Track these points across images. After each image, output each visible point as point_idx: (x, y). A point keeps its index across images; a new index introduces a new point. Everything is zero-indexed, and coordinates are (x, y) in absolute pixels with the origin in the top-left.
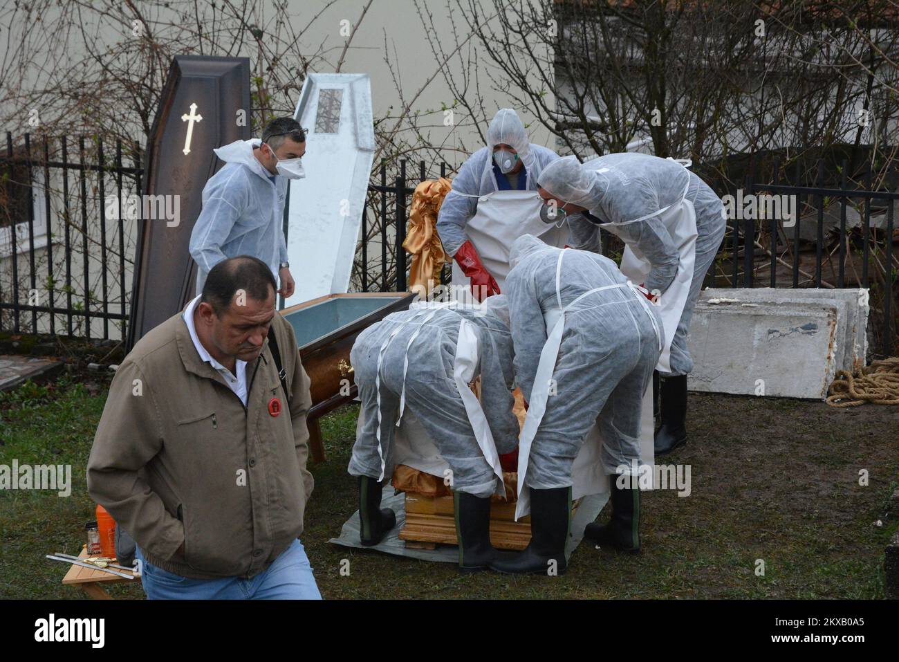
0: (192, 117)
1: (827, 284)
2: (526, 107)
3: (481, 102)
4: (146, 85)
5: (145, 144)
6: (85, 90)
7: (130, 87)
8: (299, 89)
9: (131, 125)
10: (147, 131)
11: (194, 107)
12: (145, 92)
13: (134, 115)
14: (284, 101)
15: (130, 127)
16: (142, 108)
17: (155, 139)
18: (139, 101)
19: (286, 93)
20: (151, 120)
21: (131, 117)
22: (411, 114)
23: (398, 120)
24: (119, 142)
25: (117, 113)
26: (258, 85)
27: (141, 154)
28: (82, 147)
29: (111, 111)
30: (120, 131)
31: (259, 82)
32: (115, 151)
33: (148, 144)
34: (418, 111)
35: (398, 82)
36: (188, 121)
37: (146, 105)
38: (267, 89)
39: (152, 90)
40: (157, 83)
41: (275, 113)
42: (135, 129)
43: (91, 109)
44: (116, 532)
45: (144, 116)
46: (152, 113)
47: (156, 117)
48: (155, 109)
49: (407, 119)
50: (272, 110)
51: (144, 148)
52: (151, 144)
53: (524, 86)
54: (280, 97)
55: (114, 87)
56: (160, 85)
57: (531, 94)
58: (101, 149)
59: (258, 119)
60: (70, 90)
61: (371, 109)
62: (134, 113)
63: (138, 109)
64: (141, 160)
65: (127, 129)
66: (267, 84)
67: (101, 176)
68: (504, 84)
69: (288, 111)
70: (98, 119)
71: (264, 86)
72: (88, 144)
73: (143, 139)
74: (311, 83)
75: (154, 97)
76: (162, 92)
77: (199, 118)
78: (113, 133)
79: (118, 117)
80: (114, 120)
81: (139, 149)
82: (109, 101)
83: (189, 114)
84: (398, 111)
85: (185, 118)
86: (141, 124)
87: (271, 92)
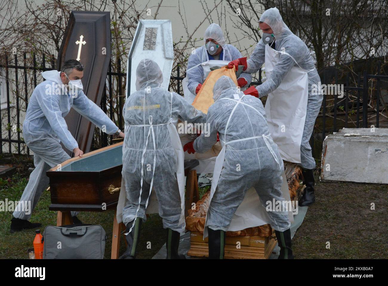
0: (81, 42)
2: (250, 36)
3: (227, 34)
4: (57, 26)
5: (57, 55)
6: (27, 29)
7: (49, 27)
8: (135, 28)
9: (50, 46)
10: (58, 49)
11: (82, 37)
12: (57, 29)
13: (51, 41)
14: (127, 34)
15: (49, 47)
16: (55, 37)
17: (62, 53)
18: (54, 34)
19: (129, 30)
20: (60, 44)
21: (50, 42)
22: (192, 40)
23: (186, 43)
24: (44, 55)
25: (43, 40)
26: (114, 26)
27: (55, 61)
28: (25, 58)
29: (40, 39)
30: (44, 49)
31: (115, 24)
32: (41, 60)
33: (58, 56)
34: (196, 39)
35: (185, 24)
36: (79, 44)
37: (58, 36)
38: (119, 28)
39: (60, 29)
40: (63, 25)
41: (123, 40)
42: (52, 48)
43: (29, 38)
44: (44, 253)
45: (57, 42)
46: (61, 40)
47: (62, 42)
48: (62, 38)
49: (190, 43)
50: (121, 39)
51: (57, 58)
52: (60, 56)
53: (250, 26)
54: (126, 32)
55: (41, 27)
56: (65, 26)
57: (253, 30)
58: (35, 59)
59: (115, 43)
60: (19, 29)
61: (172, 37)
62: (51, 40)
63: (53, 38)
64: (55, 64)
65: (48, 48)
66: (119, 25)
67: (35, 72)
68: (239, 25)
69: (129, 39)
70: (33, 43)
71: (117, 26)
72: (28, 56)
73: (56, 54)
74: (141, 25)
75: (61, 32)
76: (65, 30)
77: (84, 43)
78: (41, 51)
79: (43, 42)
80: (41, 44)
81: (54, 59)
82: (39, 34)
83: (79, 41)
84: (186, 39)
85: (77, 42)
86: (55, 46)
87: (121, 29)
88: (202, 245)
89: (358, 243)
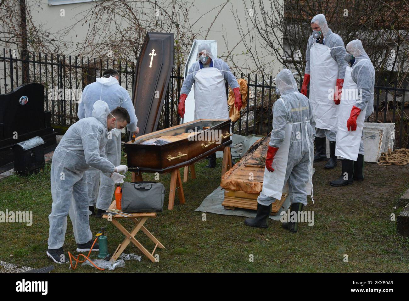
0: (153, 54)
1: (379, 121)
2: (272, 54)
3: (256, 52)
4: (137, 42)
5: (136, 63)
6: (116, 44)
7: (131, 43)
8: (191, 45)
9: (131, 56)
10: (137, 59)
11: (153, 51)
12: (136, 45)
13: (132, 53)
14: (186, 49)
15: (131, 57)
16: (135, 50)
17: (139, 62)
18: (134, 48)
19: (187, 47)
20: (138, 55)
21: (131, 53)
22: (231, 55)
23: (226, 57)
24: (127, 62)
25: (127, 52)
26: (177, 43)
27: (134, 67)
28: (114, 64)
29: (124, 51)
30: (127, 58)
31: (177, 42)
32: (125, 65)
33: (137, 63)
34: (234, 54)
35: (227, 44)
36: (151, 56)
37: (137, 49)
38: (180, 45)
39: (139, 44)
40: (141, 42)
41: (182, 53)
42: (132, 58)
43: (117, 50)
44: (122, 201)
45: (136, 53)
46: (139, 52)
47: (140, 54)
48: (140, 51)
49: (229, 57)
50: (181, 53)
51: (136, 65)
52: (138, 63)
53: (272, 47)
54: (184, 48)
55: (125, 43)
56: (142, 42)
57: (274, 49)
58: (120, 65)
59: (176, 56)
60: (110, 43)
61: (216, 53)
62: (132, 52)
63: (134, 51)
64: (134, 69)
65: (130, 58)
66: (180, 43)
67: (120, 74)
68: (265, 46)
69: (187, 53)
70: (119, 54)
71: (179, 43)
72: (116, 63)
73: (135, 62)
74: (195, 43)
75: (140, 47)
76: (143, 45)
77: (155, 55)
78: (125, 59)
79: (127, 54)
80: (125, 54)
81: (134, 65)
82: (124, 48)
83: (152, 53)
84: (226, 54)
85: (150, 54)
86: (135, 56)
87: (181, 46)
88: (232, 198)
89: (343, 202)
